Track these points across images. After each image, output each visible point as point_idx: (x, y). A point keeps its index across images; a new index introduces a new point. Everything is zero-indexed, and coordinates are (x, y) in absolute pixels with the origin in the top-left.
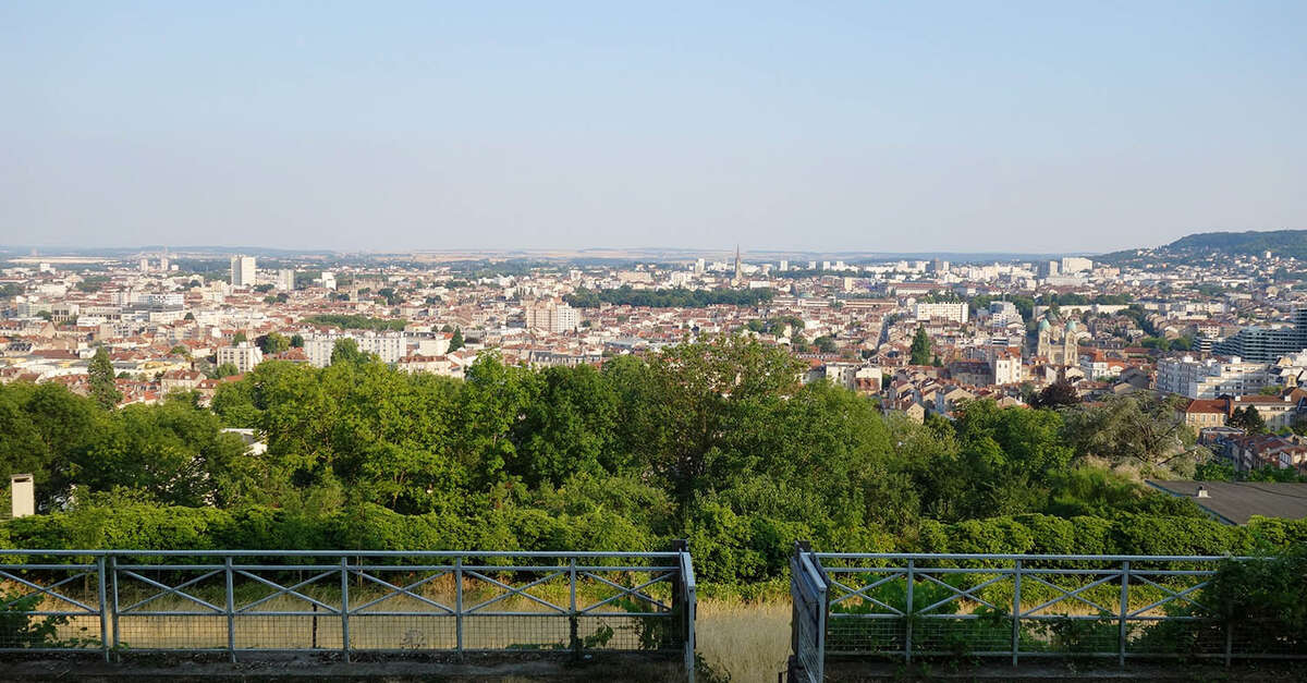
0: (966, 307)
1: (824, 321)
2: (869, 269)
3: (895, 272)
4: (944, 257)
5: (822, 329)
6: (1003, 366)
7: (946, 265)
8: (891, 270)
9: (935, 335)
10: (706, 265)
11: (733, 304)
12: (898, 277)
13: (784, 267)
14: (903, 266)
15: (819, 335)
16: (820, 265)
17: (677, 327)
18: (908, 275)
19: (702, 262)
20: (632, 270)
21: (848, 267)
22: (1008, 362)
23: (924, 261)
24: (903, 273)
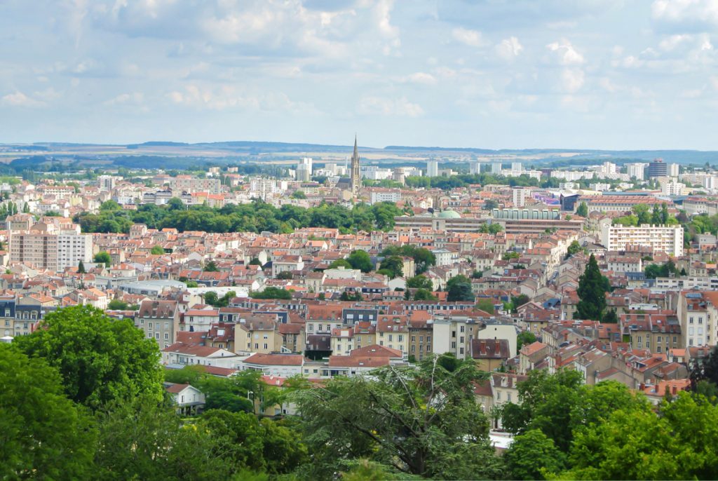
0: (679, 232)
1: (467, 253)
2: (556, 174)
3: (595, 180)
4: (674, 155)
5: (460, 266)
6: (696, 321)
7: (674, 169)
8: (589, 176)
9: (627, 274)
10: (315, 167)
11: (334, 227)
12: (598, 186)
13: (434, 171)
14: (610, 170)
15: (455, 272)
16: (487, 168)
17: (242, 262)
18: (614, 183)
19: (308, 164)
20: (201, 176)
21: (525, 172)
22: (703, 315)
23: (643, 162)
24: (607, 181)
